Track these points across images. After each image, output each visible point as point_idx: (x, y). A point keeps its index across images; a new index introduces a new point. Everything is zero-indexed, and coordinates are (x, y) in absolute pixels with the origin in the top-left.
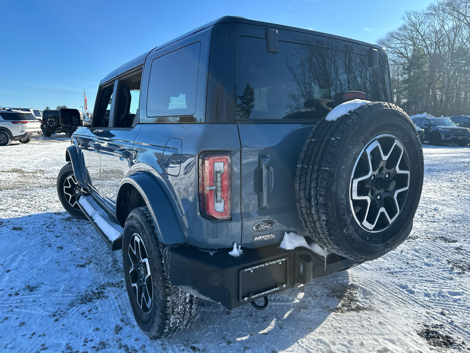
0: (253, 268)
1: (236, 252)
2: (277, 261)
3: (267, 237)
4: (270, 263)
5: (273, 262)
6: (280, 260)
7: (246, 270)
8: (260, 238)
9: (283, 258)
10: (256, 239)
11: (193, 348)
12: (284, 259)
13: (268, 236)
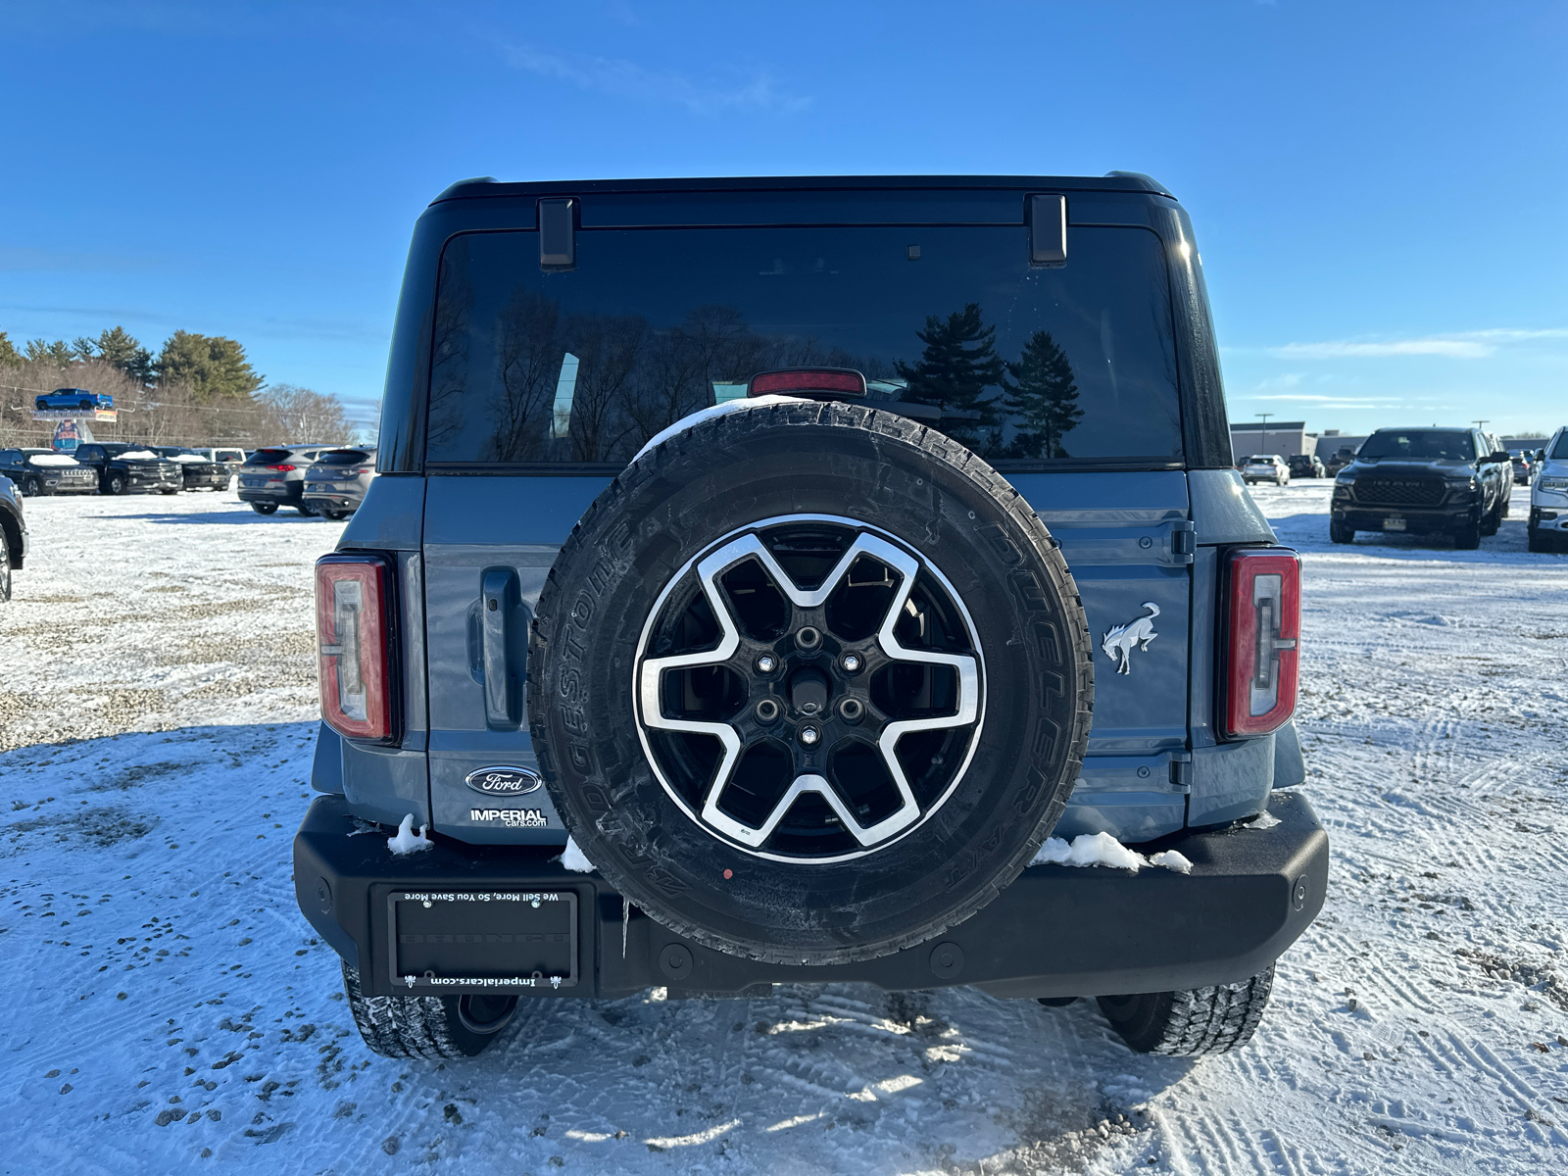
0: (434, 897)
1: (402, 842)
2: (526, 897)
3: (516, 819)
4: (499, 897)
5: (508, 897)
6: (537, 896)
7: (408, 897)
8: (488, 815)
9: (550, 891)
10: (475, 815)
11: (451, 1111)
12: (554, 897)
13: (518, 816)
